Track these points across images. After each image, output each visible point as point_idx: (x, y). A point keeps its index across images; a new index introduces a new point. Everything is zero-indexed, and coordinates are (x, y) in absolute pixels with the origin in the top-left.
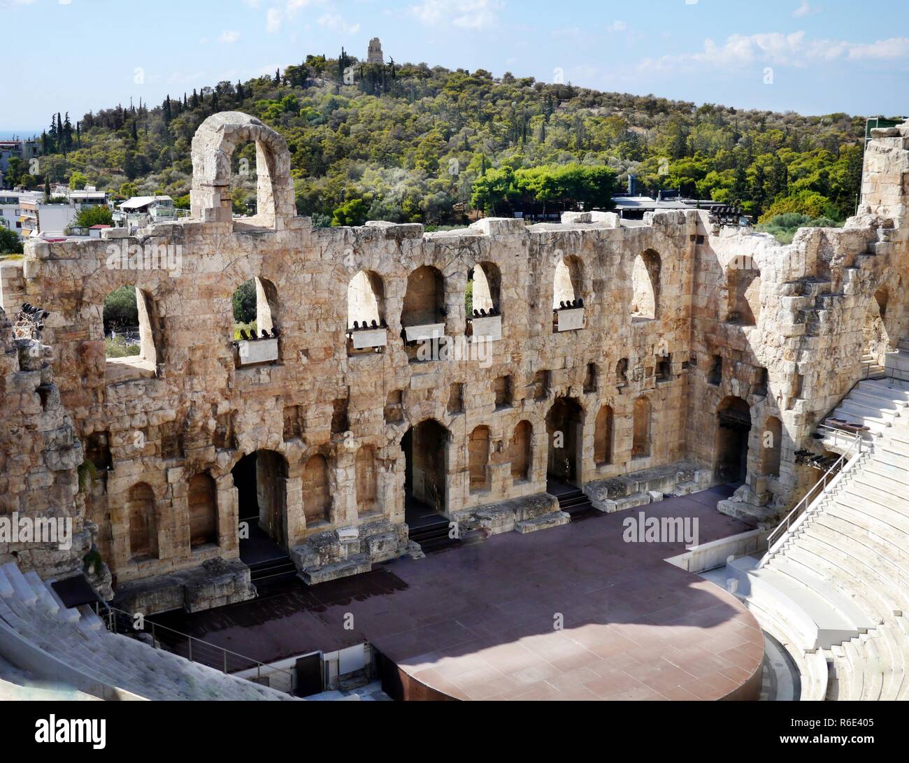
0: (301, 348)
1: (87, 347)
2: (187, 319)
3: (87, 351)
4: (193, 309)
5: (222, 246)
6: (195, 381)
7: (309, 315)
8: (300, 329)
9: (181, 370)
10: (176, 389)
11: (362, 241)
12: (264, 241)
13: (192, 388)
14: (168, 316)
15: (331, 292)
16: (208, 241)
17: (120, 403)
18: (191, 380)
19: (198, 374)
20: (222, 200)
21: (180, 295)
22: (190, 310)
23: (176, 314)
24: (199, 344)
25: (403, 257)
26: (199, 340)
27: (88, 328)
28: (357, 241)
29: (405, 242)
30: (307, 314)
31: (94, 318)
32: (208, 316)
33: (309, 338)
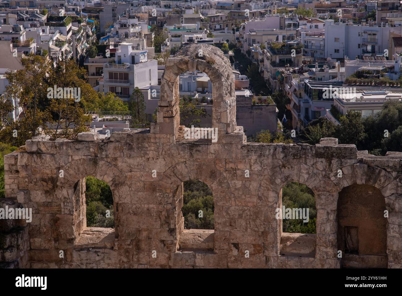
0: (232, 241)
1: (58, 219)
2: (134, 206)
3: (58, 222)
4: (139, 199)
5: (163, 152)
6: (141, 255)
7: (239, 215)
8: (231, 225)
9: (129, 245)
10: (125, 260)
11: (290, 158)
12: (199, 151)
13: (138, 261)
14: (120, 202)
15: (260, 198)
16: (153, 148)
17: (82, 264)
18: (138, 254)
19: (143, 250)
20: (164, 117)
21: (130, 187)
22: (137, 199)
23: (126, 201)
24: (144, 227)
25: (332, 174)
26: (144, 224)
27: (60, 205)
28: (286, 156)
29: (335, 161)
30: (237, 213)
31: (65, 198)
32: (151, 206)
33: (239, 235)
